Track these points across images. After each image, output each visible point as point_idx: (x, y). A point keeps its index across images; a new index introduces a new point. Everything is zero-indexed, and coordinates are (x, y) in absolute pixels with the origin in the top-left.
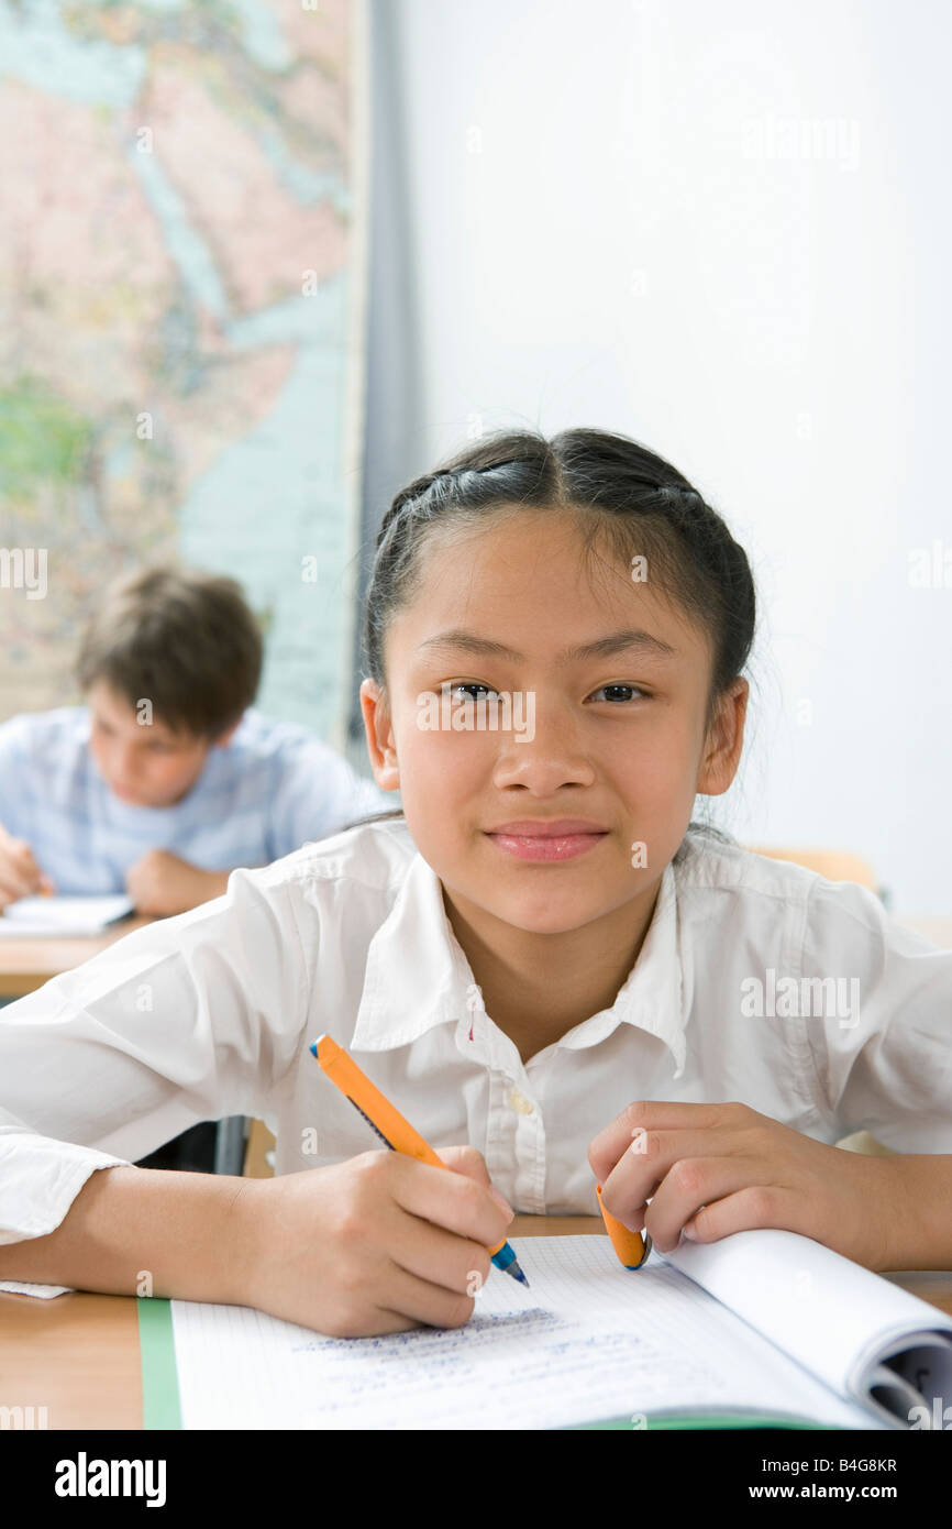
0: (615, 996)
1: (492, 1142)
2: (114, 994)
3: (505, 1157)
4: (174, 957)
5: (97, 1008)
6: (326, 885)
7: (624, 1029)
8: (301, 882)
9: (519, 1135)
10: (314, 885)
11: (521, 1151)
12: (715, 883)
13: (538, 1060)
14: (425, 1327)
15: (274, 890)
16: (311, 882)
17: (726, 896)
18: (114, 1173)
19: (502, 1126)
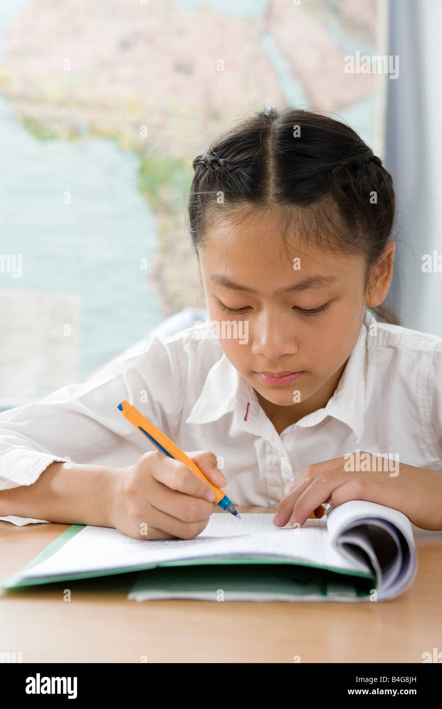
0: (327, 401)
1: (270, 471)
2: (91, 392)
3: (276, 477)
4: (121, 376)
5: (82, 399)
6: (195, 343)
7: (329, 419)
8: (183, 341)
9: (282, 468)
10: (189, 342)
11: (284, 476)
12: (387, 342)
13: (287, 431)
14: (176, 538)
15: (169, 344)
16: (187, 342)
17: (391, 350)
18: (65, 464)
19: (274, 463)
